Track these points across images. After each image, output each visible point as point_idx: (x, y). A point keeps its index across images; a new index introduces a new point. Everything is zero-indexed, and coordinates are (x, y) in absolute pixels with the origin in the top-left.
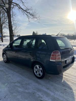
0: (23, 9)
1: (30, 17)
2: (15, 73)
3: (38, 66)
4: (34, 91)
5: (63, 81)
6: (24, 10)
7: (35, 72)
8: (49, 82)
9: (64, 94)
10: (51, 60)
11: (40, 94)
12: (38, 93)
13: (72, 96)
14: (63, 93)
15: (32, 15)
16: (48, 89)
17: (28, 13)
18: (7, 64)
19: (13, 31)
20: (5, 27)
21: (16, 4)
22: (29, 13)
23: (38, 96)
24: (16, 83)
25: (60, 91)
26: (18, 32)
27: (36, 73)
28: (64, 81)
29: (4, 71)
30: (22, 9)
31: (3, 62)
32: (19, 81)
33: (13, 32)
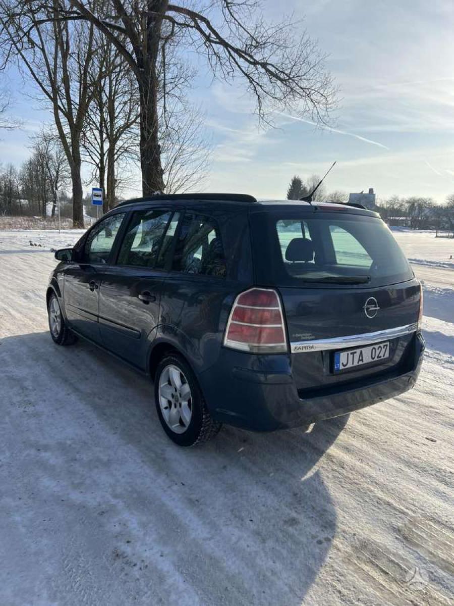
0: (226, 45)
1: (269, 87)
2: (73, 398)
3: (175, 373)
4: (114, 501)
5: (310, 474)
6: (237, 51)
7: (163, 402)
8: (225, 467)
9: (270, 543)
10: (229, 342)
11: (133, 521)
12: (126, 515)
13: (311, 561)
14: (264, 541)
15: (282, 76)
16: (193, 503)
17: (255, 63)
18: (61, 348)
19: (162, 172)
20: (126, 151)
21: (193, 15)
22: (264, 65)
23: (118, 528)
24: (46, 448)
25: (253, 526)
26: (187, 178)
27: (165, 413)
28: (317, 474)
29: (27, 384)
30: (222, 42)
31: (46, 341)
32: (69, 442)
33: (165, 177)
